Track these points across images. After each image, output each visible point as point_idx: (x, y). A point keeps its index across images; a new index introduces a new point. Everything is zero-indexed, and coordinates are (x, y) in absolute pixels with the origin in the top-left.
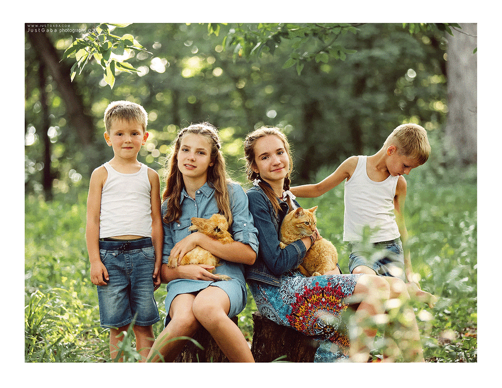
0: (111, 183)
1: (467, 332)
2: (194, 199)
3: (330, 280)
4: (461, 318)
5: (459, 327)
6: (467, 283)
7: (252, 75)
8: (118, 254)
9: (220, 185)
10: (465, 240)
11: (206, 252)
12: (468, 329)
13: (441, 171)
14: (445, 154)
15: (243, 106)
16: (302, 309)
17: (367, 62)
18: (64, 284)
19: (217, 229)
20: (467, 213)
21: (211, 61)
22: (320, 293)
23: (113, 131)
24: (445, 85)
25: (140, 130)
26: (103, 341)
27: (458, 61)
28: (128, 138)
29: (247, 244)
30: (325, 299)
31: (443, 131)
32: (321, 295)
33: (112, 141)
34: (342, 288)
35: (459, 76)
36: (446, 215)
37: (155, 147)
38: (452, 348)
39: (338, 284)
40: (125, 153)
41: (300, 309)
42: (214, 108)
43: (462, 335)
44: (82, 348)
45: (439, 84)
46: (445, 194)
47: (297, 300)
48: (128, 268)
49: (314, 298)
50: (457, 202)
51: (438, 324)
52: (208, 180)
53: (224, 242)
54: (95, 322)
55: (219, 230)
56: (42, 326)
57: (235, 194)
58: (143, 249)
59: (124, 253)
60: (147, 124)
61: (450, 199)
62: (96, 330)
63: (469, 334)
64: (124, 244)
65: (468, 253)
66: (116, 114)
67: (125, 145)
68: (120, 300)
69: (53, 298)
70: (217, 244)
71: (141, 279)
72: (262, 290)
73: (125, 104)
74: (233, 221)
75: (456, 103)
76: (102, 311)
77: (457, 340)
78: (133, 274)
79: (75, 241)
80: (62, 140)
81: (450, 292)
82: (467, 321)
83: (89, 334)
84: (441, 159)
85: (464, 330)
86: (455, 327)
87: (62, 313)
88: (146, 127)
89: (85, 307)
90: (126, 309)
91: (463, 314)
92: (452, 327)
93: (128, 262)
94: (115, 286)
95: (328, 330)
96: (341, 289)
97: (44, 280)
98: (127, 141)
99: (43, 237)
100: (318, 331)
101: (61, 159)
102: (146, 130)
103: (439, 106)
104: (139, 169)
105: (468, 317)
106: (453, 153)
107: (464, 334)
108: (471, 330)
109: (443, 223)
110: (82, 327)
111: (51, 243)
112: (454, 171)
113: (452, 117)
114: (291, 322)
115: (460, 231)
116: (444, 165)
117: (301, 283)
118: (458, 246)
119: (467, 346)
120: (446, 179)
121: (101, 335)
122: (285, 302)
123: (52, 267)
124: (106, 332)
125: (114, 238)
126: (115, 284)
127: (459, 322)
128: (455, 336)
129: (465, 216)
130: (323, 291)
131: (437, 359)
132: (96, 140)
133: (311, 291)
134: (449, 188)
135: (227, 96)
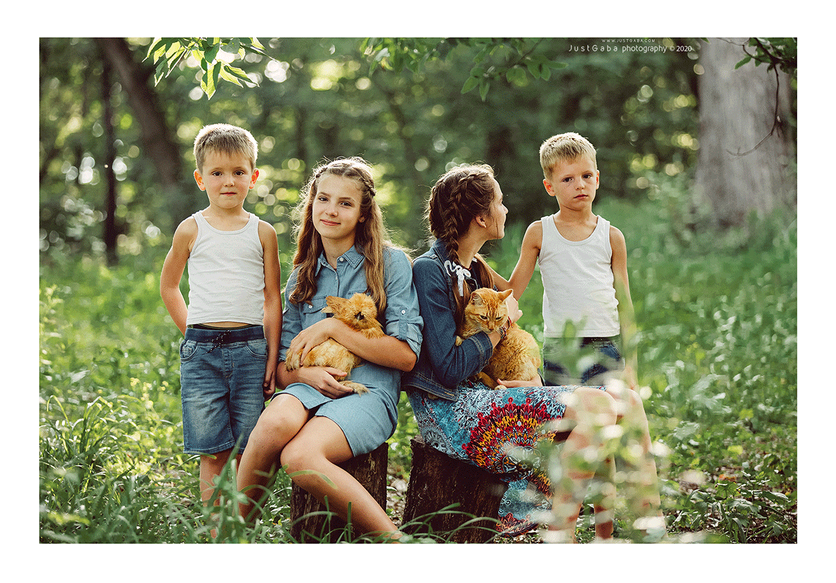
0: (202, 245)
1: (723, 473)
2: (335, 270)
3: (529, 395)
4: (714, 453)
5: (710, 465)
6: (723, 402)
7: (414, 88)
8: (213, 349)
9: (371, 251)
10: (721, 338)
11: (342, 348)
12: (723, 469)
13: (687, 235)
14: (693, 211)
15: (400, 134)
16: (488, 437)
17: (582, 73)
18: (134, 389)
19: (359, 315)
20: (724, 299)
21: (353, 67)
22: (515, 414)
23: (207, 169)
24: (696, 109)
25: (247, 167)
26: (190, 474)
27: (715, 75)
28: (229, 179)
29: (404, 341)
30: (522, 423)
31: (692, 177)
32: (516, 416)
33: (205, 182)
34: (548, 407)
35: (716, 97)
36: (694, 300)
37: (268, 191)
38: (700, 496)
39: (542, 401)
40: (224, 201)
41: (484, 436)
42: (357, 135)
43: (715, 478)
44: (159, 483)
45: (687, 108)
46: (693, 270)
47: (479, 423)
48: (226, 368)
49: (506, 421)
50: (711, 281)
51: (680, 461)
52: (356, 243)
53: (369, 336)
54: (178, 445)
55: (362, 317)
56: (102, 450)
57: (393, 266)
58: (249, 342)
59: (221, 347)
60: (256, 158)
61: (699, 277)
62: (179, 457)
63: (725, 476)
64: (222, 333)
65: (726, 357)
66: (211, 144)
67: (225, 190)
68: (215, 413)
69: (117, 410)
70: (359, 337)
71: (245, 386)
72: (428, 406)
73: (223, 128)
74: (387, 305)
75: (711, 138)
76: (188, 430)
77: (707, 484)
78: (233, 378)
79: (151, 327)
80: (133, 177)
81: (699, 413)
82: (723, 458)
83: (170, 462)
84: (688, 219)
85: (717, 469)
86: (705, 466)
87: (131, 430)
88: (255, 162)
89: (163, 423)
90: (225, 427)
91: (717, 447)
92: (701, 464)
93: (226, 360)
94: (208, 393)
95: (524, 467)
96: (546, 408)
97: (104, 382)
98: (227, 183)
99: (104, 319)
100: (509, 468)
101: (131, 206)
102: (255, 166)
103: (685, 141)
104: (245, 223)
105: (723, 451)
106: (705, 210)
107: (717, 476)
108: (728, 471)
109: (688, 312)
110: (159, 453)
111: (115, 327)
112: (706, 237)
113: (706, 156)
114: (469, 455)
115: (715, 324)
116: (692, 227)
117: (486, 398)
118: (711, 347)
119: (723, 495)
120: (695, 248)
121: (186, 465)
122: (462, 425)
123: (116, 364)
124: (193, 460)
125: (208, 325)
126: (208, 390)
127: (710, 458)
128: (704, 478)
129: (722, 303)
130: (519, 411)
131: (678, 512)
132: (182, 178)
133: (501, 410)
134: (699, 261)
135: (375, 119)
